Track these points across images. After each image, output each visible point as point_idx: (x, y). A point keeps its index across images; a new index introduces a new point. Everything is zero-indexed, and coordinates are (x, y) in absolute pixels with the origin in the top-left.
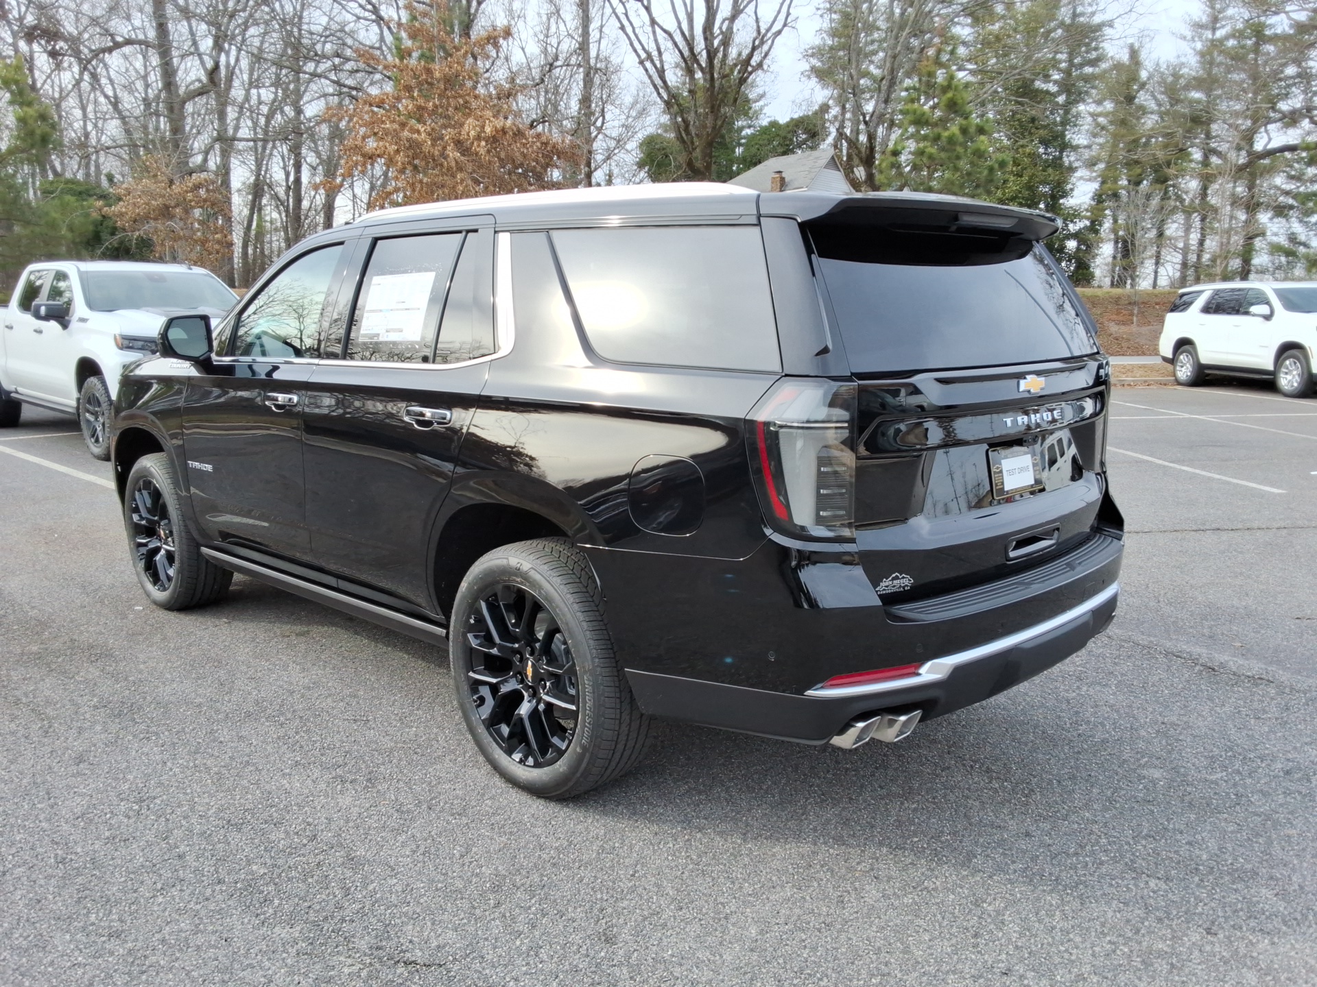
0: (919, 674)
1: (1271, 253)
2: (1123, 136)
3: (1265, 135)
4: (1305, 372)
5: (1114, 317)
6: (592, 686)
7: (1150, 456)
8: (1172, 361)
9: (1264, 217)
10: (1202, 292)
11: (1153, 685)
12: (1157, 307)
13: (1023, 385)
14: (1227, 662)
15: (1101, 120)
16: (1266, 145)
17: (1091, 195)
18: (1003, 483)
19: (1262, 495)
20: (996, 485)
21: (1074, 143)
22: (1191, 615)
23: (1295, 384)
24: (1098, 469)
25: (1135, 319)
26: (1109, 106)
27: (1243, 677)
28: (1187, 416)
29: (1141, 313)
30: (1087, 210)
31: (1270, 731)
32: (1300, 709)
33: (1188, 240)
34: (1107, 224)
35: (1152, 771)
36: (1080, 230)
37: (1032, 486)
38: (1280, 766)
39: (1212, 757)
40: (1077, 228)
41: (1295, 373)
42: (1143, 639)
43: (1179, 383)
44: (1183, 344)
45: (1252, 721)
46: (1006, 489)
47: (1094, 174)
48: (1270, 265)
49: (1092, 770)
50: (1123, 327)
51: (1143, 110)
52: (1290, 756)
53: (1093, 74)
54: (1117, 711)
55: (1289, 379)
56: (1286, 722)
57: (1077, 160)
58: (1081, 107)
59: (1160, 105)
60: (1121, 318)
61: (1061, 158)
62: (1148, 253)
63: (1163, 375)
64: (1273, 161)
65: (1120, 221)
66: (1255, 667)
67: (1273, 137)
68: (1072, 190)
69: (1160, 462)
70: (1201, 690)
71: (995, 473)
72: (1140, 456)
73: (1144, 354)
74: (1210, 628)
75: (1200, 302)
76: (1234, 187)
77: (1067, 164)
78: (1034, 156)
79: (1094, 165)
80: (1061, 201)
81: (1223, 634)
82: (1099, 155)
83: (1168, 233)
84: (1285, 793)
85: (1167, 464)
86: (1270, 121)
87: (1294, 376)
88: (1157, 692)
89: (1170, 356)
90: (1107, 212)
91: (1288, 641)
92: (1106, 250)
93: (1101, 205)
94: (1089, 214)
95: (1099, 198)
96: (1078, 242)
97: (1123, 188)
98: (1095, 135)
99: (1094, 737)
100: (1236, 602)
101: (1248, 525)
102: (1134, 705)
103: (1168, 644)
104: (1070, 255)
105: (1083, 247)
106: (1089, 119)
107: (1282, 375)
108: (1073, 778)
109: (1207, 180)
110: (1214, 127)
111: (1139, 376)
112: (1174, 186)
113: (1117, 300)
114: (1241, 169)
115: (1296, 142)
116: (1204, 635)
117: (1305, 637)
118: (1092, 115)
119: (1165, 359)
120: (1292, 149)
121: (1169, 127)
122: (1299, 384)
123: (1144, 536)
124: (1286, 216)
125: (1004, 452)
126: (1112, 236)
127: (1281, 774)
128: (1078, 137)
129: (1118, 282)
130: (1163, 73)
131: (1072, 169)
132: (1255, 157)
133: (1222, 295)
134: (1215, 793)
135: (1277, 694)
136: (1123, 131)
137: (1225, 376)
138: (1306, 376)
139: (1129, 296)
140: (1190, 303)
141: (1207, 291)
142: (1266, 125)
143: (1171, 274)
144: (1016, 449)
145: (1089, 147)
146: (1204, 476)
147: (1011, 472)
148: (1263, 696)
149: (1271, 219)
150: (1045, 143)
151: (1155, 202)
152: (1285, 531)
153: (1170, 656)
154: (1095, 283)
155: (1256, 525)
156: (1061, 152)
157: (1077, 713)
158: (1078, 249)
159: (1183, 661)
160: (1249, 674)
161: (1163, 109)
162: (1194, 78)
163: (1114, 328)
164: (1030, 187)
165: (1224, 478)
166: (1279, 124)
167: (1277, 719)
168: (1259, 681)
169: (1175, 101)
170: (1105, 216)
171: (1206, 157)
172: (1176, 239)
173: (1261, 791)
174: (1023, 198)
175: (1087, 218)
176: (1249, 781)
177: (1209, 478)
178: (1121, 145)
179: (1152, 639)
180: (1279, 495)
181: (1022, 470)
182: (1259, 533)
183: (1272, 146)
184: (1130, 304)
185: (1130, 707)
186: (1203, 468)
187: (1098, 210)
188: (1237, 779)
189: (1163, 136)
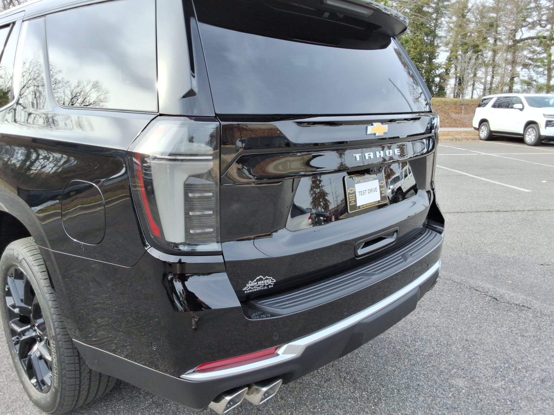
0: (278, 355)
1: (521, 84)
2: (460, 32)
3: (520, 33)
4: (537, 134)
5: (454, 110)
6: (55, 348)
7: (466, 172)
8: (478, 129)
9: (519, 69)
10: (492, 98)
11: (462, 311)
12: (473, 106)
13: (371, 130)
14: (504, 294)
15: (451, 25)
16: (521, 37)
17: (446, 58)
18: (355, 201)
19: (519, 193)
20: (350, 202)
21: (439, 35)
22: (485, 262)
23: (533, 140)
24: (428, 187)
25: (463, 111)
26: (454, 19)
27: (513, 305)
28: (484, 154)
29: (466, 109)
30: (444, 65)
31: (530, 346)
32: (547, 329)
33: (487, 79)
34: (453, 70)
35: (458, 380)
36: (441, 73)
37: (379, 202)
38: (537, 375)
39: (496, 368)
40: (440, 72)
41: (533, 135)
42: (457, 279)
43: (481, 139)
44: (483, 121)
45: (520, 338)
46: (358, 205)
47: (448, 49)
48: (521, 89)
49: (420, 380)
50: (457, 115)
51: (469, 20)
52: (544, 367)
53: (448, 5)
54: (440, 331)
55: (530, 137)
56: (540, 340)
57: (441, 43)
58: (443, 19)
59: (476, 19)
60: (457, 111)
61: (433, 41)
62: (469, 84)
63: (474, 135)
64: (523, 44)
65: (458, 70)
66: (520, 298)
67: (524, 33)
68: (438, 55)
69: (471, 176)
70: (489, 315)
71: (349, 194)
72: (462, 173)
73: (466, 127)
74: (495, 271)
75: (491, 103)
76: (507, 55)
77: (436, 44)
78: (422, 41)
79: (448, 45)
80: (433, 61)
81: (501, 275)
82: (450, 40)
83: (478, 75)
84: (542, 399)
85: (474, 176)
86: (523, 26)
87: (532, 136)
88: (463, 316)
89: (477, 127)
90: (453, 65)
91: (537, 280)
92: (452, 82)
93: (450, 62)
94: (445, 66)
95: (449, 59)
96: (440, 78)
97: (460, 55)
98: (449, 32)
99: (424, 352)
100: (508, 254)
101: (513, 209)
102: (450, 326)
103: (472, 282)
104: (436, 84)
105: (442, 81)
106: (446, 25)
107: (527, 136)
108: (408, 387)
109: (495, 52)
110: (499, 29)
111: (463, 136)
112: (481, 55)
113: (455, 103)
114: (509, 47)
115: (534, 36)
116: (491, 276)
117: (546, 277)
118: (447, 22)
119: (475, 128)
120: (532, 38)
121: (480, 28)
122: (535, 139)
123: (462, 214)
124: (528, 69)
125: (356, 178)
126: (455, 76)
127: (539, 382)
128: (440, 33)
129: (457, 96)
130: (478, 5)
131: (438, 46)
132: (516, 42)
133: (501, 100)
134: (498, 400)
135: (533, 317)
136: (460, 30)
137: (501, 136)
138: (537, 136)
139: (461, 102)
140: (487, 104)
141: (494, 97)
142: (521, 28)
143: (479, 94)
144: (367, 176)
145: (446, 37)
146: (491, 183)
147: (362, 193)
148: (525, 319)
149: (522, 69)
150: (427, 35)
151: (473, 61)
152: (532, 212)
153: (472, 290)
154: (447, 96)
155: (517, 208)
156: (434, 39)
157: (416, 332)
158: (440, 81)
159: (479, 293)
160: (516, 302)
161: (478, 20)
162: (491, 7)
163: (453, 115)
164: (420, 54)
165: (501, 184)
166: (526, 28)
167: (534, 336)
168: (523, 308)
169: (483, 17)
170: (452, 67)
171: (495, 41)
172: (482, 78)
173: (527, 397)
174: (417, 59)
175: (444, 68)
176: (519, 388)
177: (494, 184)
178: (459, 37)
179: (463, 278)
180: (528, 192)
181: (371, 191)
182: (519, 213)
183: (523, 37)
184: (461, 105)
185: (447, 327)
186: (491, 179)
187: (448, 64)
188: (511, 386)
189: (477, 33)
